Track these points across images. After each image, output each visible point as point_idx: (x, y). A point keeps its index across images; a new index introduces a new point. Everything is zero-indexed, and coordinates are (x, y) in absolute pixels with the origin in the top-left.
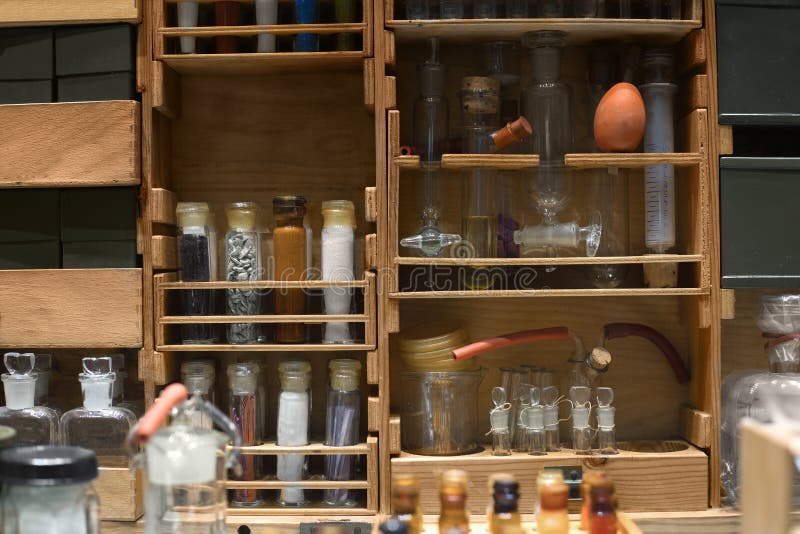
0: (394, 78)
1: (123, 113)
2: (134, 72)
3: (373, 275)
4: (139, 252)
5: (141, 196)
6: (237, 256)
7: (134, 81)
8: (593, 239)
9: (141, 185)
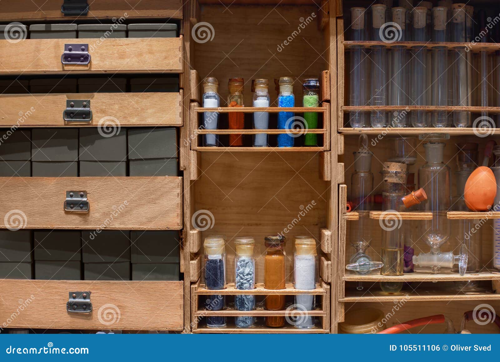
0: (343, 164)
1: (173, 185)
2: (178, 158)
3: (329, 287)
4: (182, 271)
5: (183, 236)
6: (243, 273)
7: (178, 163)
8: (462, 264)
9: (183, 229)
